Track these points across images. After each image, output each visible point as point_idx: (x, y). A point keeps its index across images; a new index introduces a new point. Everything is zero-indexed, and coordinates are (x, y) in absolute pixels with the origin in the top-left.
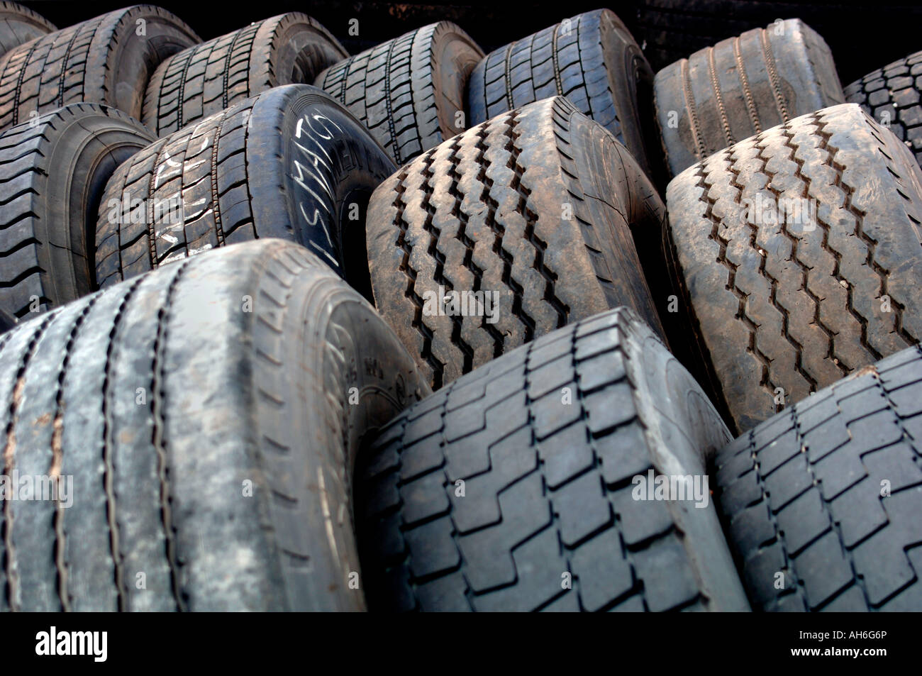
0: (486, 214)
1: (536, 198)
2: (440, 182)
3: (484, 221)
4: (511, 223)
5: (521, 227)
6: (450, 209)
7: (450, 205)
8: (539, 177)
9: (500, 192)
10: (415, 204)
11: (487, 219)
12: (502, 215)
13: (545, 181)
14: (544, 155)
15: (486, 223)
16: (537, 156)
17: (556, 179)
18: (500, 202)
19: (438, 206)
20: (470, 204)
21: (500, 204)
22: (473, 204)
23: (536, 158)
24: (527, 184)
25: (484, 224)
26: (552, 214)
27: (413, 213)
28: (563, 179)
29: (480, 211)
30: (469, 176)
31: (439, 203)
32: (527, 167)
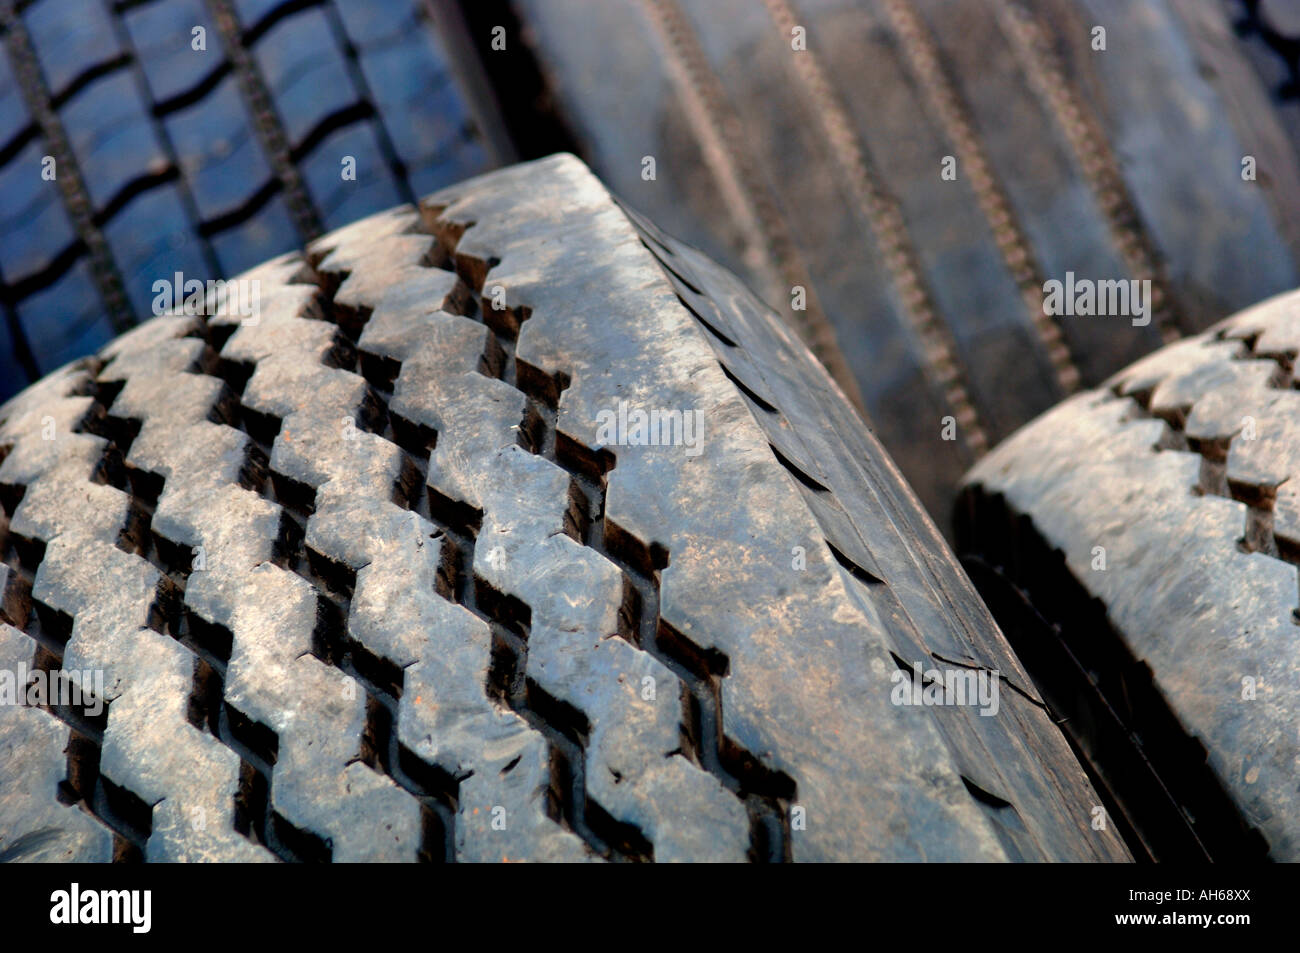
0: (537, 770)
1: (760, 695)
2: (249, 600)
3: (540, 801)
4: (675, 816)
5: (726, 833)
6: (347, 737)
7: (345, 717)
8: (748, 594)
9: (581, 664)
10: (156, 703)
11: (549, 791)
12: (618, 776)
13: (778, 612)
14: (731, 486)
15: (550, 814)
16: (700, 488)
17: (822, 599)
18: (595, 709)
19: (283, 720)
20: (446, 718)
21: (596, 720)
22: (463, 721)
23: (697, 500)
24: (695, 624)
25: (541, 818)
26: (853, 773)
27: (157, 751)
28: (860, 605)
29: (509, 754)
30: (397, 581)
31: (285, 705)
32: (670, 541)
